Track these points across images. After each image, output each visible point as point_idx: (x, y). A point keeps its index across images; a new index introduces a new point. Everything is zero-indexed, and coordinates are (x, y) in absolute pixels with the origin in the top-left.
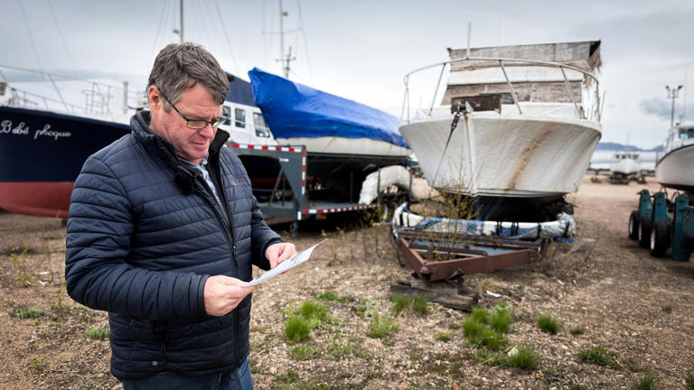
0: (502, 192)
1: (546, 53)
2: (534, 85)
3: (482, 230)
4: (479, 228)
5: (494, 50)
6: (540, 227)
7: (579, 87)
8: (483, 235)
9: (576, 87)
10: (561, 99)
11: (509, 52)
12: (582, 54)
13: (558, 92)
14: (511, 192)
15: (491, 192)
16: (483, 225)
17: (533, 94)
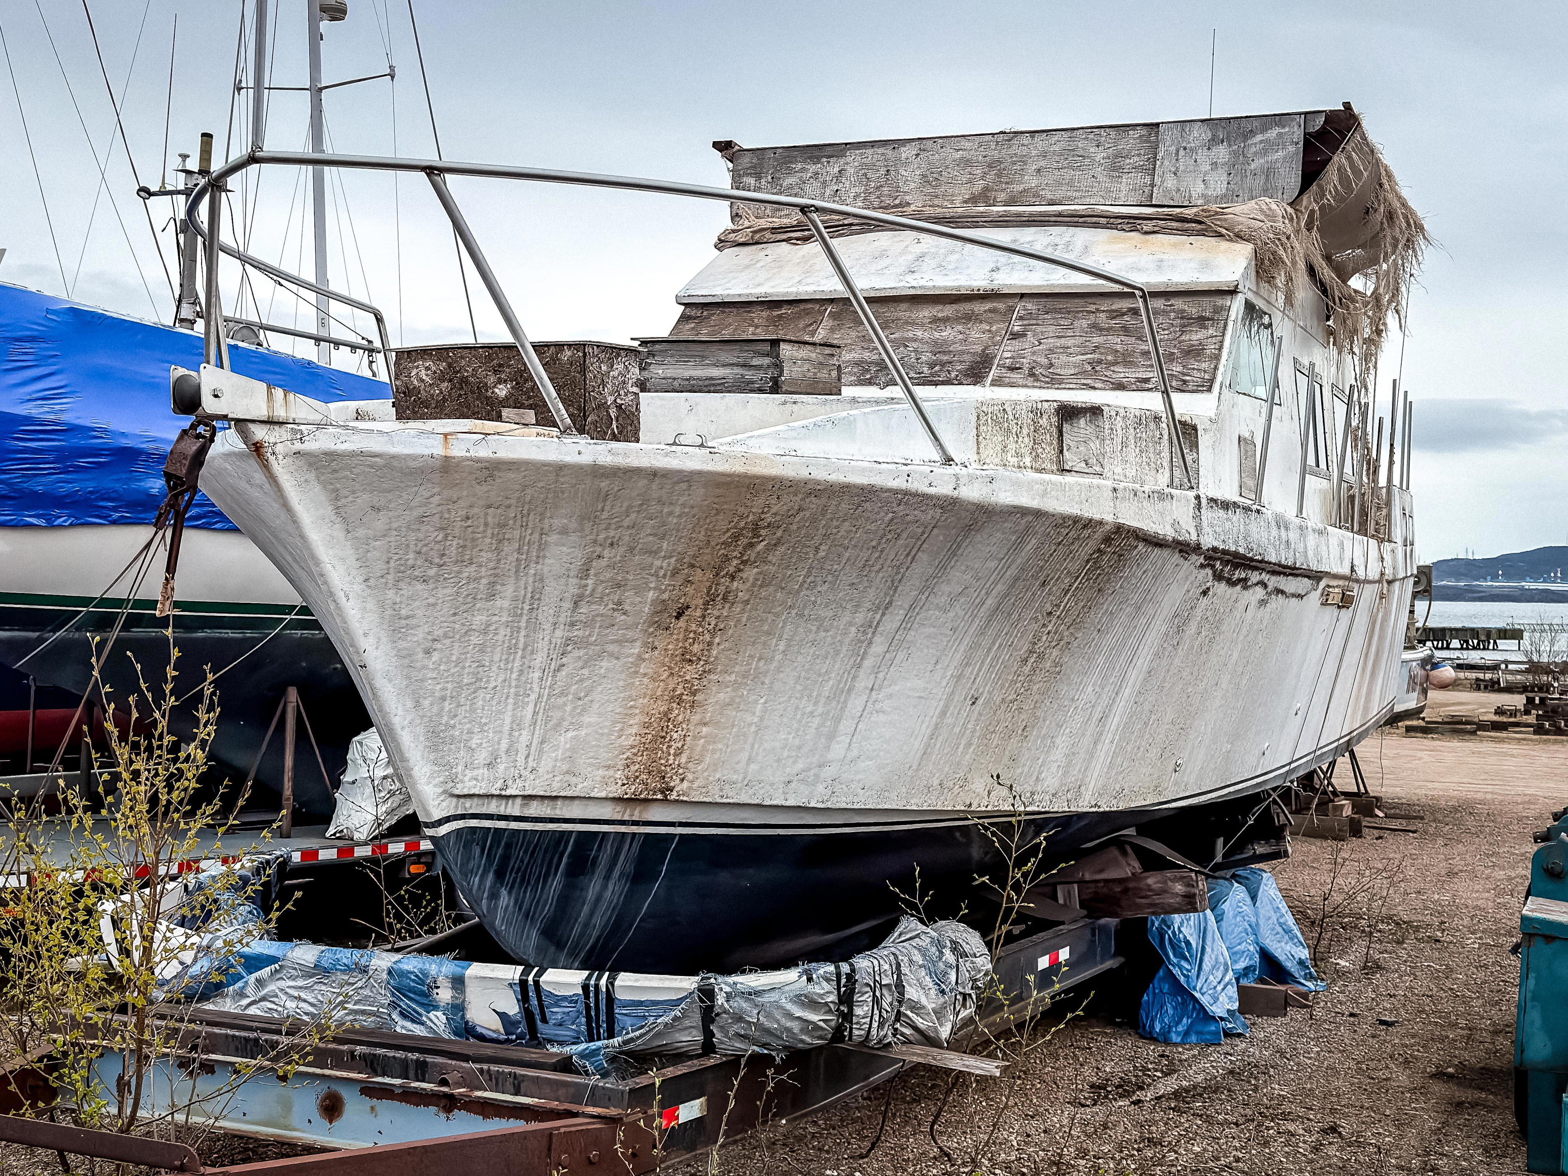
0: (607, 812)
1: (1115, 168)
2: (1020, 307)
3: (458, 1008)
4: (445, 995)
5: (906, 152)
6: (707, 993)
7: (1218, 318)
8: (468, 1031)
9: (1202, 321)
10: (1121, 373)
11: (967, 163)
12: (1269, 172)
13: (1116, 341)
14: (656, 813)
15: (535, 809)
16: (458, 983)
17: (1006, 352)
